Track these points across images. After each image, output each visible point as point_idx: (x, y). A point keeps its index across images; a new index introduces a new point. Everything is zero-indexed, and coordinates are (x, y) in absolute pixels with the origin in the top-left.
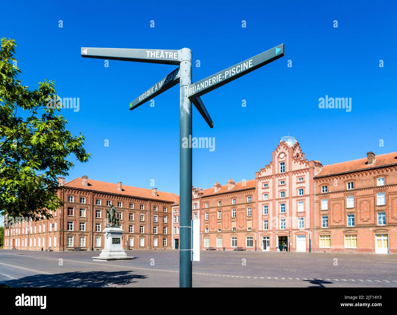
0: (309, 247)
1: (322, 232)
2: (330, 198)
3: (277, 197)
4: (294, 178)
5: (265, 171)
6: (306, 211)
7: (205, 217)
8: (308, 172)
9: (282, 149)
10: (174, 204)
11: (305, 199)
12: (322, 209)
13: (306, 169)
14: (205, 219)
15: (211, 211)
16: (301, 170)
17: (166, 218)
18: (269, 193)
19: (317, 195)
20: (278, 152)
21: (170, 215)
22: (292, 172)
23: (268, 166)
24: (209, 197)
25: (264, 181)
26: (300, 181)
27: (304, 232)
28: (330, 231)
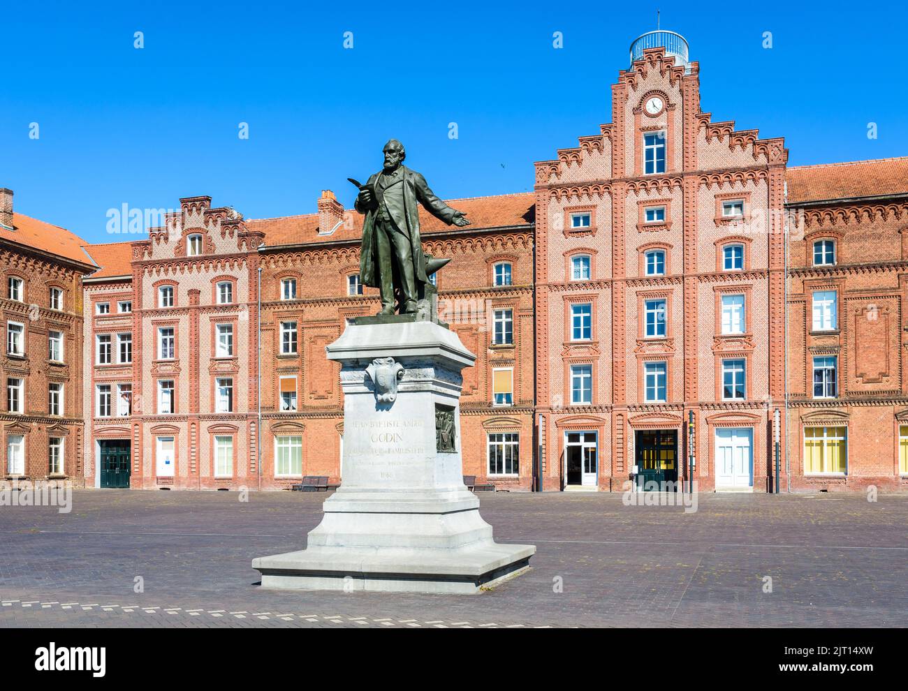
0: (763, 473)
1: (814, 414)
2: (847, 289)
3: (631, 274)
4: (706, 201)
5: (579, 162)
6: (754, 332)
7: (276, 344)
8: (762, 181)
9: (653, 78)
10: (91, 276)
11: (750, 286)
12: (816, 327)
13: (756, 169)
14: (275, 351)
15: (310, 318)
16: (734, 170)
17: (61, 339)
18: (596, 252)
19: (795, 273)
20: (634, 86)
21: (77, 326)
22: (700, 173)
23: (595, 143)
24: (303, 255)
25: (575, 201)
26: (726, 213)
27: (741, 415)
28: (844, 410)
